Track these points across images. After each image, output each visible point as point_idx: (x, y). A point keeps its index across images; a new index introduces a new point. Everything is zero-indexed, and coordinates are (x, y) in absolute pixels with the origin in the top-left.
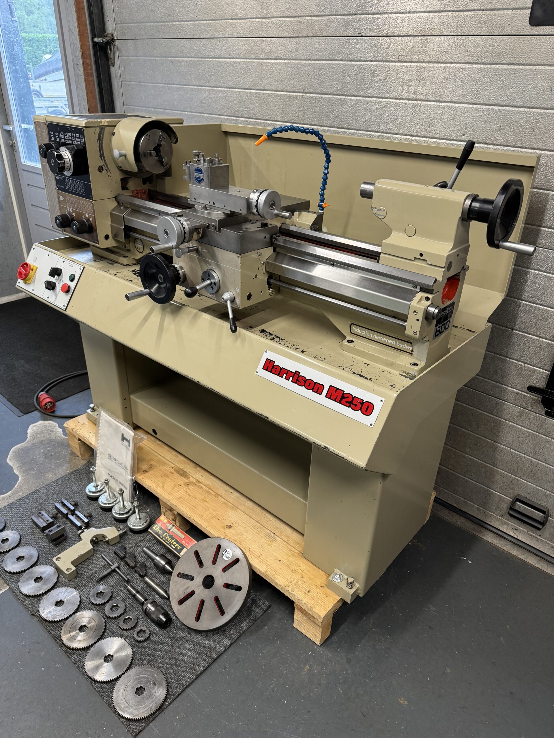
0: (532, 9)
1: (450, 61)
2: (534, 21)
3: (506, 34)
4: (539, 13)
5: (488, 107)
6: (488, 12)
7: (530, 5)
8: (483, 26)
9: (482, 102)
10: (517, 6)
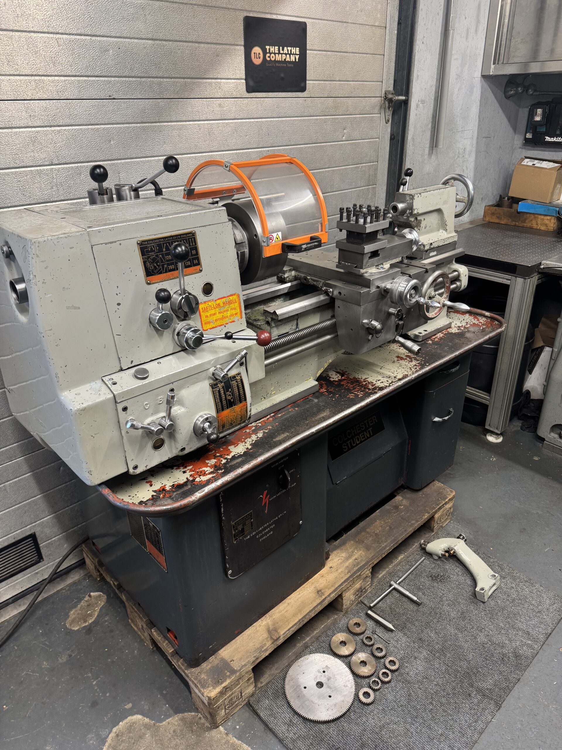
0: (246, 79)
1: (202, 119)
2: (250, 89)
3: (234, 97)
4: (251, 83)
5: (235, 151)
6: (219, 81)
7: (244, 77)
8: (219, 91)
9: (231, 149)
10: (237, 77)
